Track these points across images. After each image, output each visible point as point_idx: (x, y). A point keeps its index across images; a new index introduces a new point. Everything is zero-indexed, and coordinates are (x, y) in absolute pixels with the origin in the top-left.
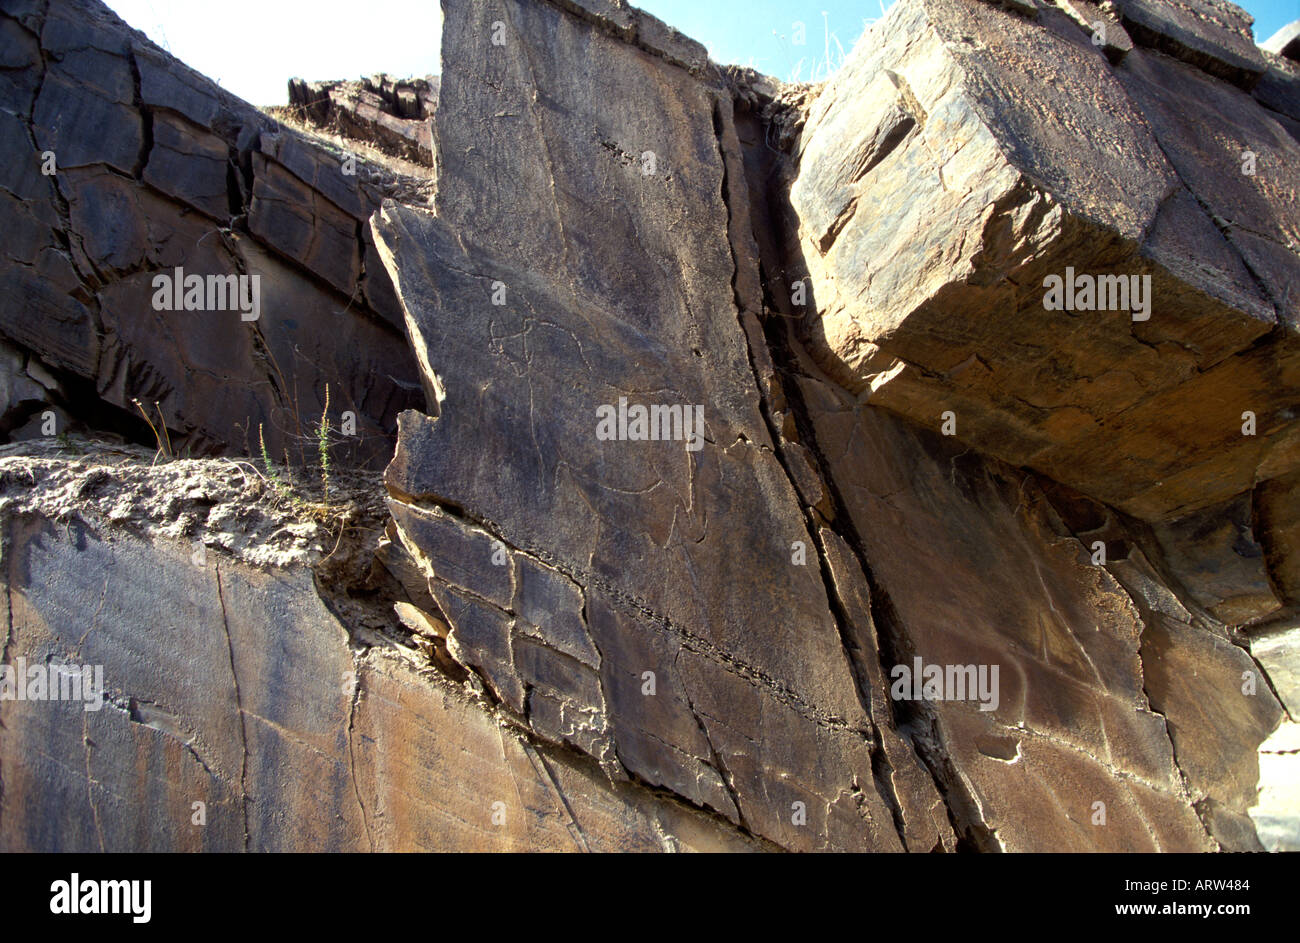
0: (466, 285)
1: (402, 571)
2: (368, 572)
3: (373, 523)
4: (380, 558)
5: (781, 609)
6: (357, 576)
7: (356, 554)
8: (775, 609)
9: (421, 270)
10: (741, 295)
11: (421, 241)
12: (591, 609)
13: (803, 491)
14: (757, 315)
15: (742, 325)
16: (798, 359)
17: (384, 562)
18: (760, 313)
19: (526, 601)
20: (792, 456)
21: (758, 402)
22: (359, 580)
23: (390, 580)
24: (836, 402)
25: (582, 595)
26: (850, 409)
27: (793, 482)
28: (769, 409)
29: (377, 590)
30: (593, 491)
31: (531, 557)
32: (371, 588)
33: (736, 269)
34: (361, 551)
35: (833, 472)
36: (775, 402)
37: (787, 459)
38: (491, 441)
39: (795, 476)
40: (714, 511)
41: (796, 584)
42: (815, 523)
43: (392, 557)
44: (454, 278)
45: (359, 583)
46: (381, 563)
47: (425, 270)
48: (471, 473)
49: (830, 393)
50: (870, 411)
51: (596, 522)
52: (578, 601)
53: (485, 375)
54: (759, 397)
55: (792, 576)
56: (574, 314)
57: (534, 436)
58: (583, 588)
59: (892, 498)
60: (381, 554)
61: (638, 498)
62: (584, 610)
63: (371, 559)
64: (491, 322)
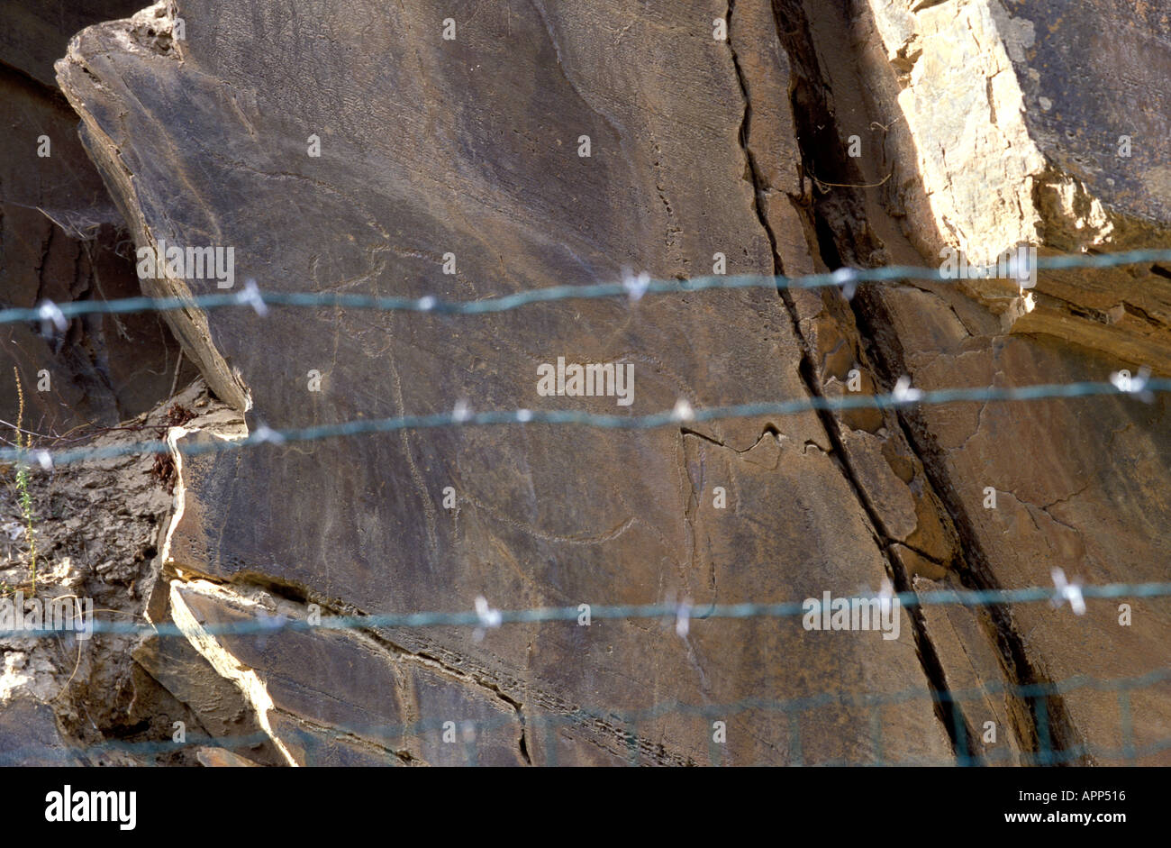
0: (260, 195)
1: (187, 684)
2: (126, 694)
3: (113, 594)
4: (146, 665)
5: (852, 720)
6: (111, 705)
7: (99, 661)
8: (842, 720)
9: (175, 172)
10: (759, 161)
11: (166, 116)
12: (535, 741)
13: (882, 518)
14: (790, 195)
15: (763, 220)
16: (886, 251)
17: (152, 672)
18: (796, 192)
19: (428, 735)
20: (861, 456)
21: (797, 363)
22: (113, 710)
23: (165, 702)
24: (959, 332)
25: (516, 719)
26: (985, 344)
27: (865, 503)
28: (818, 372)
29: (144, 725)
30: (521, 543)
31: (429, 662)
32: (135, 722)
33: (748, 110)
34: (106, 655)
35: (950, 467)
36: (829, 358)
37: (853, 462)
38: (340, 473)
39: (868, 492)
40: (728, 563)
41: (874, 677)
42: (907, 570)
43: (165, 660)
44: (235, 183)
45: (114, 716)
46: (147, 674)
47: (181, 171)
48: (312, 531)
49: (950, 314)
50: (1023, 345)
51: (531, 596)
52: (513, 731)
53: (316, 360)
54: (799, 354)
55: (867, 664)
56: (459, 232)
57: (410, 458)
58: (518, 707)
59: (1062, 507)
60: (146, 658)
61: (597, 551)
62: (523, 744)
63: (127, 669)
64: (312, 259)
